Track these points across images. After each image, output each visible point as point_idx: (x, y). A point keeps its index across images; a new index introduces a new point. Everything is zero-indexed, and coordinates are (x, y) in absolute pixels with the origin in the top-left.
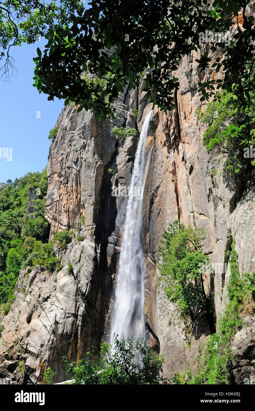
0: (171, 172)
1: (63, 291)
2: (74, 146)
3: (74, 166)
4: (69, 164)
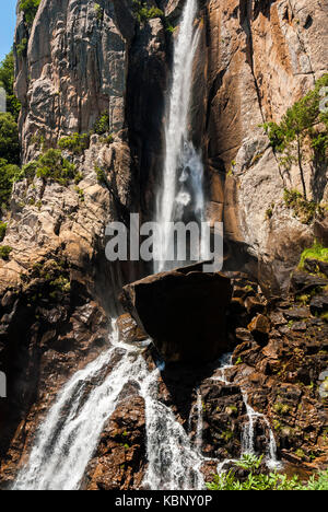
0: (243, 50)
1: (95, 200)
2: (85, 10)
3: (87, 39)
4: (79, 36)
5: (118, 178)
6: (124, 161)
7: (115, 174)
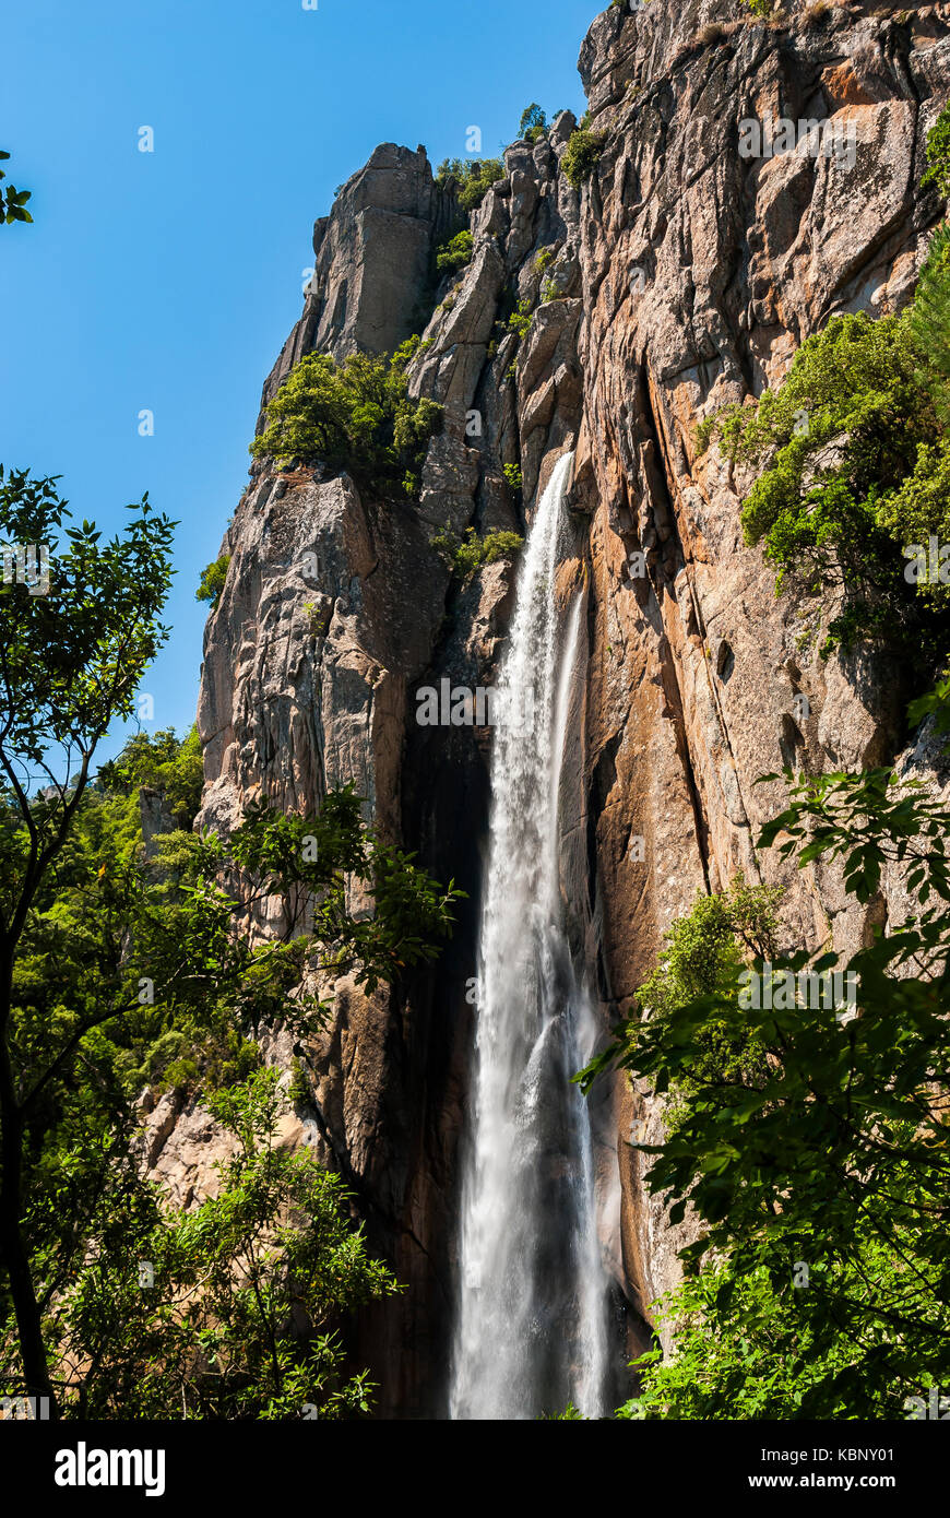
0: (655, 680)
2: (288, 615)
3: (291, 692)
4: (273, 686)
5: (350, 1086)
6: (369, 1031)
7: (341, 1076)
